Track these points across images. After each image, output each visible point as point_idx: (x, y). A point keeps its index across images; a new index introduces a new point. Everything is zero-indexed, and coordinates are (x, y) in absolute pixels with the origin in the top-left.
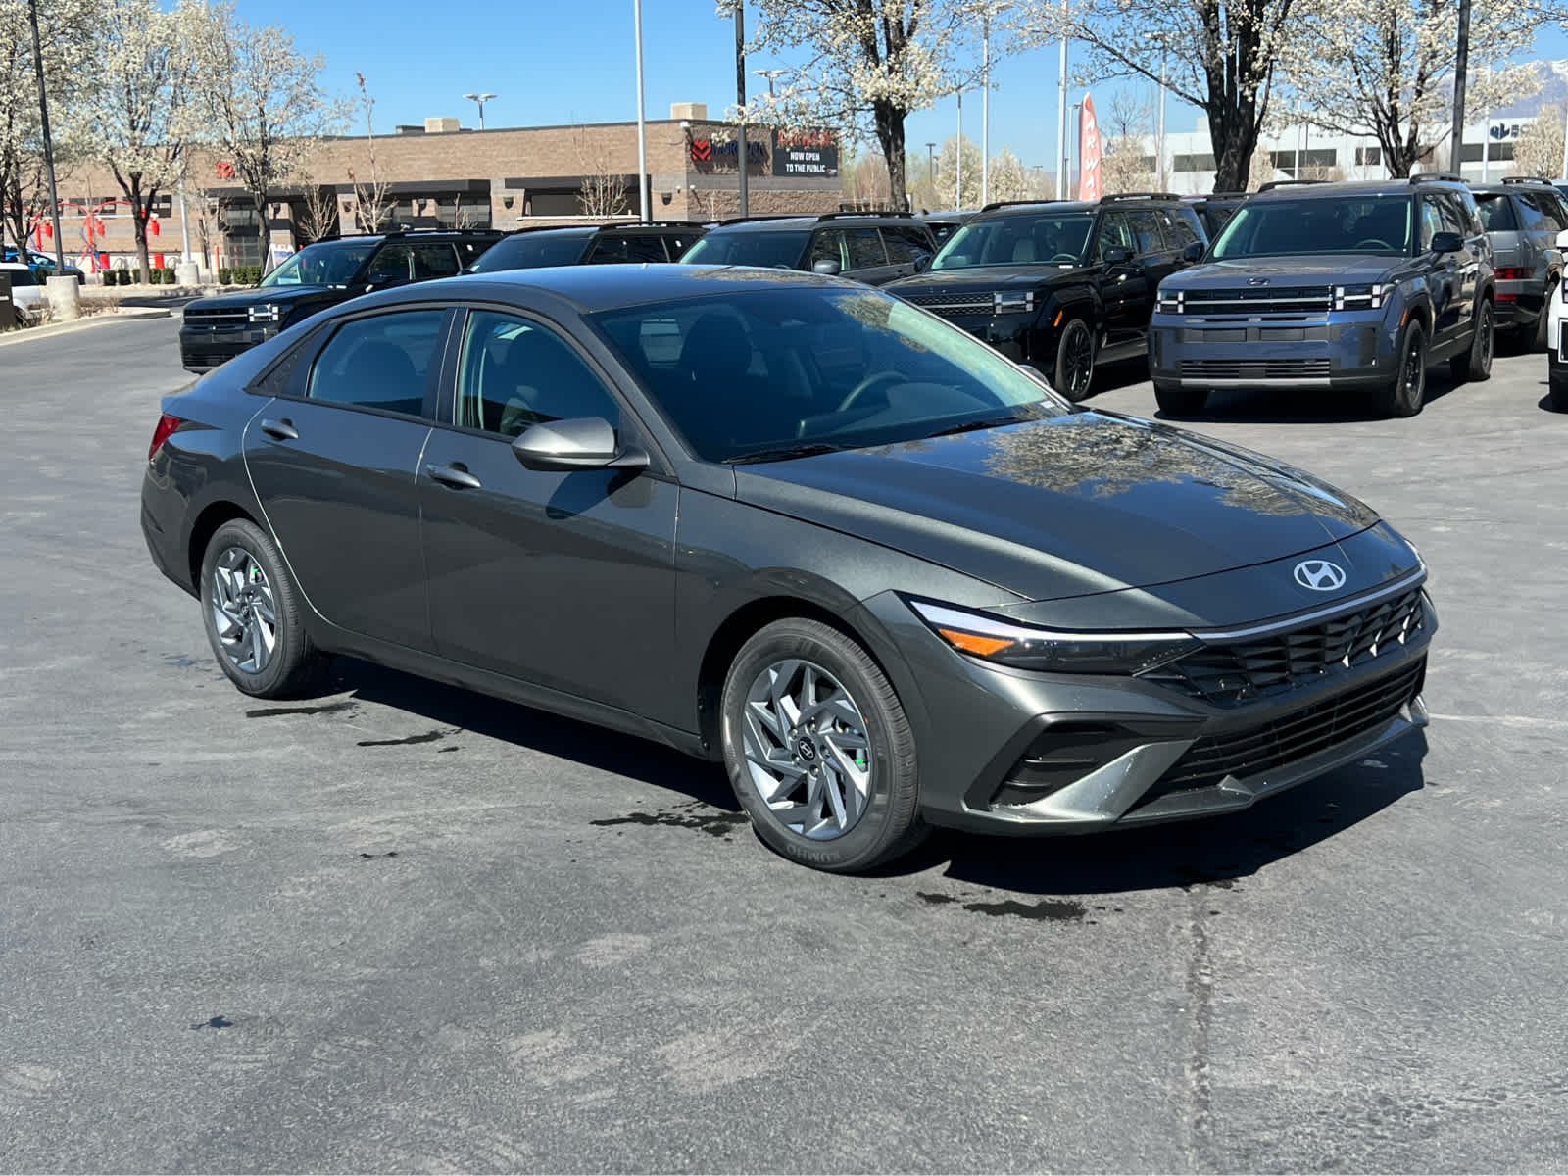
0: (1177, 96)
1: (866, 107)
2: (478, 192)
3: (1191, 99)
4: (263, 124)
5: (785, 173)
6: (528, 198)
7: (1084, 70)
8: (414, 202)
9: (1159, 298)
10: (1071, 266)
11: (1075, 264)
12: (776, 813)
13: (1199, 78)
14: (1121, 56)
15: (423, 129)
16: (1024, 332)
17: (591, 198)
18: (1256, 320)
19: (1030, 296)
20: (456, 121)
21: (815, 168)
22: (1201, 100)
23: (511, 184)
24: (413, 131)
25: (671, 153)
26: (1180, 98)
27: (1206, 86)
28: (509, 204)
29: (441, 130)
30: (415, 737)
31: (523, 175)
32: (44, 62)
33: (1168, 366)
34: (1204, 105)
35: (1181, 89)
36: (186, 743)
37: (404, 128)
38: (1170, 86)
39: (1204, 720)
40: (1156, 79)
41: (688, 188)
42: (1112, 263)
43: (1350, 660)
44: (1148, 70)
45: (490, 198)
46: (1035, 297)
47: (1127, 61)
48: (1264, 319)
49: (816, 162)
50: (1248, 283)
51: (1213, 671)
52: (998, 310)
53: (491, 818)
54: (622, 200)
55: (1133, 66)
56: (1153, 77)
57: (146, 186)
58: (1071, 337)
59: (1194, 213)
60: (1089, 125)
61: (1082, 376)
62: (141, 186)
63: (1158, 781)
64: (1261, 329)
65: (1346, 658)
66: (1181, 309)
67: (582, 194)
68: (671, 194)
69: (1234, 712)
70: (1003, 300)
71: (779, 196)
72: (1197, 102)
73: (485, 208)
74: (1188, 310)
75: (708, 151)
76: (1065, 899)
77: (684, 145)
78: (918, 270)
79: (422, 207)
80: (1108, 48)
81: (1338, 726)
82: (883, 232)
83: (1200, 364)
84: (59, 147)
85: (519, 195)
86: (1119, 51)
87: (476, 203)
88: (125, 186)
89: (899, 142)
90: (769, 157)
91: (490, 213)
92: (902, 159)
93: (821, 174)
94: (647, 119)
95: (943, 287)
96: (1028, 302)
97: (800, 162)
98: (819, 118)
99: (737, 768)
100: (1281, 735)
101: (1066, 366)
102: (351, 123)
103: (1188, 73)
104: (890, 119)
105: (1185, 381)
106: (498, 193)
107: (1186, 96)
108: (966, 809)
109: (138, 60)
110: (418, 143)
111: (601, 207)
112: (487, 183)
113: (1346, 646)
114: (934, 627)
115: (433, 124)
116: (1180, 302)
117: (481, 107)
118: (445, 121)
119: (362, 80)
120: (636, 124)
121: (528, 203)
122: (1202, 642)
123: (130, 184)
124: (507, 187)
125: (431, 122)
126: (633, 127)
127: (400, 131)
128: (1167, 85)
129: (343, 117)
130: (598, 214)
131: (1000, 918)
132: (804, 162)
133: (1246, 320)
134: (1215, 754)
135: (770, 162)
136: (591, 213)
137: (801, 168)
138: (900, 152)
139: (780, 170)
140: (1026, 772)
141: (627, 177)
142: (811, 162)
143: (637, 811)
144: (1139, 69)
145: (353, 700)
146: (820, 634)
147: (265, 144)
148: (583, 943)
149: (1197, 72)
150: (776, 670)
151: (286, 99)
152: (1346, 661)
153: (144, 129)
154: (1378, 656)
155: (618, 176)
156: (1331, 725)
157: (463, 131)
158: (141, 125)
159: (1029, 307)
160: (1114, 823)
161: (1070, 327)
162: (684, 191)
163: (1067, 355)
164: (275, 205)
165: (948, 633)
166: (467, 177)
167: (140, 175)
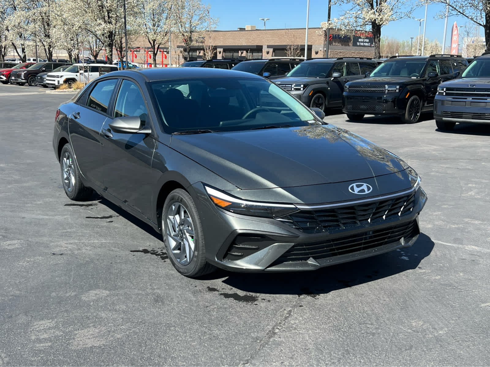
0: (474, 23)
1: (369, 24)
2: (259, 49)
3: (478, 24)
4: (191, 26)
5: (356, 45)
6: (274, 51)
7: (443, 13)
8: (240, 52)
9: (438, 90)
10: (416, 78)
11: (417, 77)
12: (174, 254)
13: (483, 16)
14: (455, 8)
15: (245, 29)
16: (395, 99)
17: (289, 51)
18: (470, 99)
19: (398, 87)
20: (255, 27)
21: (367, 44)
22: (483, 24)
23: (269, 47)
24: (242, 29)
25: (319, 38)
26: (475, 23)
27: (485, 20)
28: (268, 53)
29: (250, 29)
30: (105, 217)
31: (273, 44)
32: (126, 5)
33: (439, 113)
34: (484, 26)
35: (475, 20)
36: (39, 212)
37: (240, 29)
38: (472, 19)
39: (298, 237)
40: (467, 17)
41: (324, 49)
42: (431, 77)
43: (371, 220)
44: (464, 14)
45: (262, 51)
46: (400, 88)
47: (457, 10)
48: (472, 99)
49: (367, 42)
50: (468, 86)
51: (305, 220)
52: (387, 91)
53: (102, 246)
54: (299, 52)
55: (459, 12)
56: (466, 16)
57: (157, 44)
58: (413, 101)
59: (467, 62)
60: (455, 32)
61: (416, 115)
62: (155, 43)
63: (280, 257)
64: (471, 102)
65: (370, 219)
66: (444, 94)
67: (287, 50)
68: (318, 51)
69: (313, 235)
70: (388, 88)
71: (354, 53)
72: (481, 25)
73: (260, 54)
74: (447, 94)
75: (332, 37)
76: (254, 294)
77: (323, 35)
78: (365, 77)
79: (242, 53)
80: (451, 6)
81: (365, 243)
82: (359, 64)
83: (449, 113)
84: (128, 31)
85: (271, 50)
86: (455, 7)
87: (258, 52)
88: (151, 43)
89: (378, 35)
90: (351, 40)
91: (262, 56)
92: (379, 41)
93: (368, 46)
94: (309, 27)
95: (369, 83)
96: (397, 89)
97: (362, 42)
98: (354, 27)
99: (165, 237)
100: (336, 245)
101: (409, 111)
102: (217, 26)
103: (479, 15)
104: (376, 28)
105: (444, 119)
106: (265, 49)
107: (477, 23)
108: (216, 260)
109: (156, 5)
110: (242, 33)
111: (292, 54)
112: (262, 46)
113: (370, 214)
114: (210, 196)
115: (248, 27)
116: (444, 91)
117: (265, 22)
118: (252, 27)
119: (209, 12)
120: (305, 29)
121: (274, 53)
122: (299, 209)
123: (152, 42)
124: (268, 48)
125: (247, 27)
126: (305, 30)
127: (239, 30)
128: (471, 19)
129: (214, 24)
130: (291, 57)
131: (227, 299)
132: (363, 42)
133: (466, 99)
134: (304, 249)
135: (352, 42)
136: (289, 56)
137: (362, 44)
138: (379, 38)
139: (355, 44)
140: (234, 249)
141: (301, 45)
142: (366, 42)
143: (146, 248)
144: (461, 13)
145: (98, 203)
146: (184, 195)
147: (191, 32)
148: (88, 291)
149: (482, 15)
150: (174, 205)
151: (198, 18)
152: (369, 220)
153: (158, 26)
154: (385, 220)
155: (298, 45)
156: (362, 243)
157: (257, 30)
158: (157, 25)
159: (397, 91)
160: (264, 270)
161: (412, 98)
162: (322, 50)
163: (410, 107)
164: (199, 51)
165: (213, 198)
166: (256, 44)
167: (155, 40)
